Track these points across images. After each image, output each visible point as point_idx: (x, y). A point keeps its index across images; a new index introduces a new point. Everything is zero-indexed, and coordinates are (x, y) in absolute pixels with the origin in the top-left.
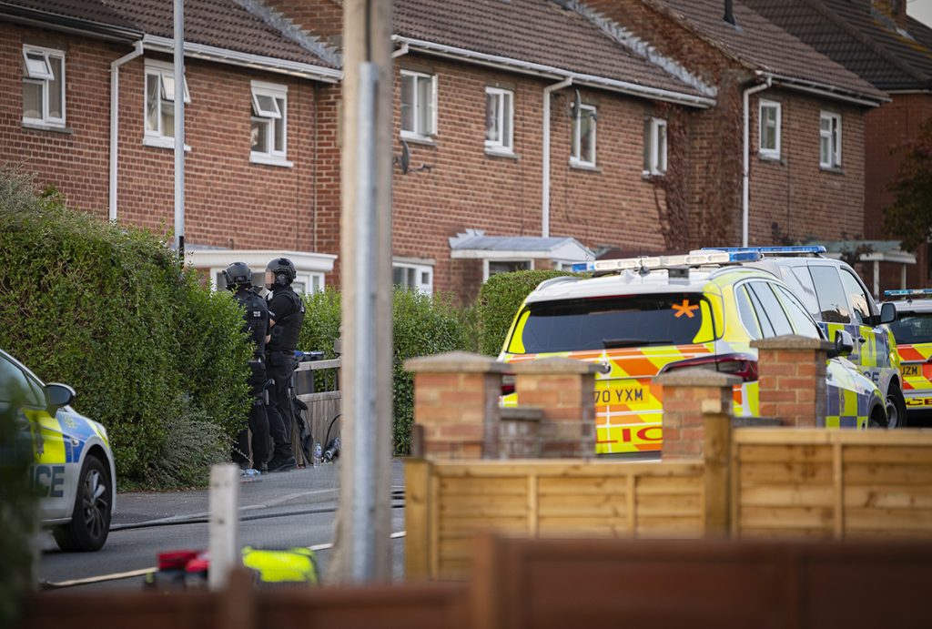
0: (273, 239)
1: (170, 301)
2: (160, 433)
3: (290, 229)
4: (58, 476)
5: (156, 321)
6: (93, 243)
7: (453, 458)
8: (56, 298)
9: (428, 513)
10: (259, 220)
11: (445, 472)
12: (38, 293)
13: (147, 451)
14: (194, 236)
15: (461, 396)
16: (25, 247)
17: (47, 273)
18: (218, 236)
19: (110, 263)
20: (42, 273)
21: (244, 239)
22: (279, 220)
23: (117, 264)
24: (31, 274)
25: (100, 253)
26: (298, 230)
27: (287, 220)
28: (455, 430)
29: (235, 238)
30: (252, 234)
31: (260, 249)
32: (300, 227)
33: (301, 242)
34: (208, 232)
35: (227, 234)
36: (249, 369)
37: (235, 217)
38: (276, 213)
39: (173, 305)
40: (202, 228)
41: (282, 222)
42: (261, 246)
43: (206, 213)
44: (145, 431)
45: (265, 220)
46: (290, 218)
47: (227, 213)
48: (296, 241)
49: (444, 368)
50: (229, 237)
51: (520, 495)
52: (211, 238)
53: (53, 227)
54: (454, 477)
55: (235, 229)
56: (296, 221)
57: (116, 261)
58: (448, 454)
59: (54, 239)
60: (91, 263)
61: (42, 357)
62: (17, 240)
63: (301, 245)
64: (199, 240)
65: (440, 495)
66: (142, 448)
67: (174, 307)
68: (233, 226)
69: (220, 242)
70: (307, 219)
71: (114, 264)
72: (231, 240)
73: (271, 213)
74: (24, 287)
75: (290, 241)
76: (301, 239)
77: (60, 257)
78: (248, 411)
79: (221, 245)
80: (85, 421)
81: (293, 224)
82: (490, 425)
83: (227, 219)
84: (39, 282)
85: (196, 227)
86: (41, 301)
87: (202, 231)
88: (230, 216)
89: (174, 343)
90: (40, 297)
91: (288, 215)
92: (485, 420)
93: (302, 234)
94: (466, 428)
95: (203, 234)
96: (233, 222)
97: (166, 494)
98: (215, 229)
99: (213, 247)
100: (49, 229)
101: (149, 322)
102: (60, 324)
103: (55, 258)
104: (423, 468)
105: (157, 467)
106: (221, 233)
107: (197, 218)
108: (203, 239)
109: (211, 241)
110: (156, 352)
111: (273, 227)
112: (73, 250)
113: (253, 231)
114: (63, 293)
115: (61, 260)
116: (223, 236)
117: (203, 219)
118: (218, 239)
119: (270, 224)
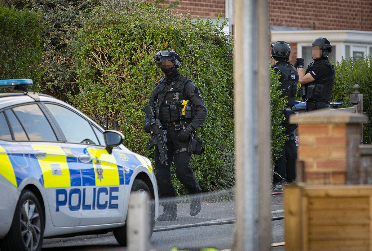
0: (344, 22)
1: (225, 70)
2: (218, 161)
3: (356, 15)
4: (114, 194)
5: (213, 84)
6: (168, 32)
7: (325, 184)
8: (142, 69)
9: (300, 223)
10: (333, 9)
11: (312, 194)
12: (130, 66)
13: (209, 173)
14: (286, 21)
15: (330, 140)
16: (122, 34)
17: (136, 52)
18: (304, 21)
19: (180, 45)
20: (133, 52)
21: (323, 22)
22: (348, 9)
23: (185, 45)
24: (125, 53)
25: (173, 38)
26: (362, 15)
27: (354, 9)
28: (326, 164)
29: (316, 22)
30: (329, 19)
31: (335, 29)
32: (364, 13)
33: (364, 24)
34: (297, 18)
35: (310, 19)
36: (283, 115)
37: (316, 7)
38: (346, 4)
39: (227, 72)
40: (293, 15)
41: (350, 10)
42: (335, 27)
43: (295, 5)
44: (208, 159)
45: (338, 9)
46: (356, 7)
47: (310, 5)
48: (360, 23)
49: (319, 121)
50: (312, 22)
51: (364, 210)
52: (299, 22)
53: (140, 21)
54: (318, 197)
55: (316, 16)
56: (360, 9)
57: (184, 43)
58: (322, 181)
59: (141, 28)
60: (165, 44)
61: (134, 110)
62: (116, 30)
63: (364, 26)
64: (290, 24)
65: (309, 210)
66: (206, 171)
67: (228, 74)
68: (315, 13)
69: (306, 25)
70: (368, 8)
71: (182, 45)
72: (314, 23)
73: (342, 4)
74: (120, 62)
75: (356, 23)
76: (364, 21)
77: (145, 40)
78: (283, 145)
79: (306, 27)
80: (134, 156)
81: (358, 11)
82: (351, 160)
83: (310, 9)
84: (131, 59)
85: (288, 15)
86: (132, 71)
87: (292, 17)
88: (312, 7)
89: (228, 98)
90: (131, 69)
91: (354, 5)
92: (347, 157)
93: (364, 18)
94: (334, 163)
95: (293, 20)
96: (314, 11)
97: (222, 203)
98: (302, 16)
99: (301, 29)
100: (137, 23)
101: (209, 84)
102: (146, 88)
103: (142, 41)
104: (296, 191)
105: (216, 184)
106: (306, 19)
107: (288, 9)
108: (293, 23)
109: (299, 25)
110: (214, 105)
111: (343, 14)
112: (154, 36)
113: (329, 17)
114: (147, 66)
115: (146, 43)
116: (308, 21)
117: (293, 9)
118: (303, 23)
119: (342, 12)
